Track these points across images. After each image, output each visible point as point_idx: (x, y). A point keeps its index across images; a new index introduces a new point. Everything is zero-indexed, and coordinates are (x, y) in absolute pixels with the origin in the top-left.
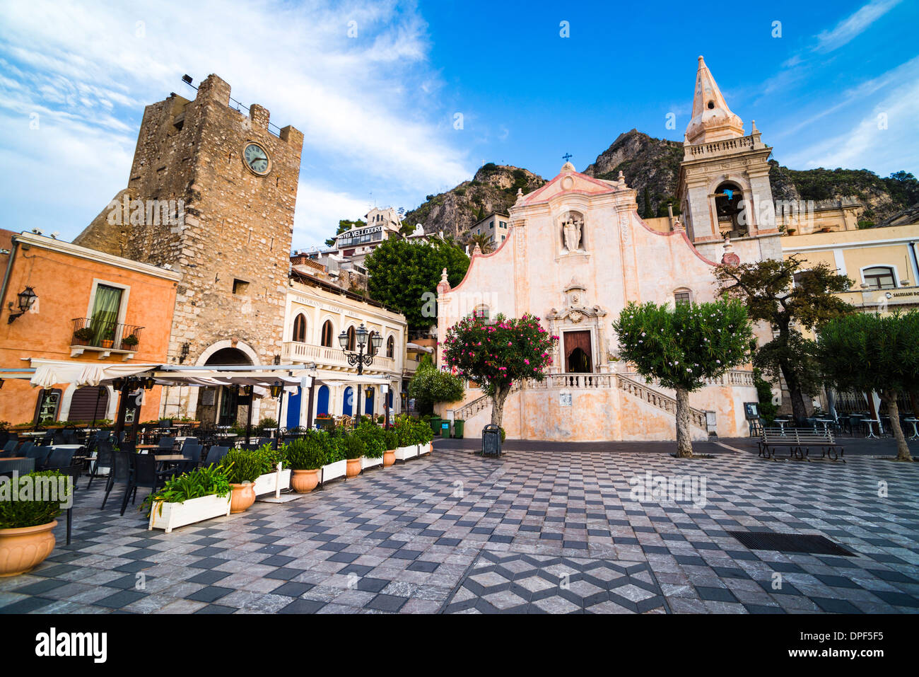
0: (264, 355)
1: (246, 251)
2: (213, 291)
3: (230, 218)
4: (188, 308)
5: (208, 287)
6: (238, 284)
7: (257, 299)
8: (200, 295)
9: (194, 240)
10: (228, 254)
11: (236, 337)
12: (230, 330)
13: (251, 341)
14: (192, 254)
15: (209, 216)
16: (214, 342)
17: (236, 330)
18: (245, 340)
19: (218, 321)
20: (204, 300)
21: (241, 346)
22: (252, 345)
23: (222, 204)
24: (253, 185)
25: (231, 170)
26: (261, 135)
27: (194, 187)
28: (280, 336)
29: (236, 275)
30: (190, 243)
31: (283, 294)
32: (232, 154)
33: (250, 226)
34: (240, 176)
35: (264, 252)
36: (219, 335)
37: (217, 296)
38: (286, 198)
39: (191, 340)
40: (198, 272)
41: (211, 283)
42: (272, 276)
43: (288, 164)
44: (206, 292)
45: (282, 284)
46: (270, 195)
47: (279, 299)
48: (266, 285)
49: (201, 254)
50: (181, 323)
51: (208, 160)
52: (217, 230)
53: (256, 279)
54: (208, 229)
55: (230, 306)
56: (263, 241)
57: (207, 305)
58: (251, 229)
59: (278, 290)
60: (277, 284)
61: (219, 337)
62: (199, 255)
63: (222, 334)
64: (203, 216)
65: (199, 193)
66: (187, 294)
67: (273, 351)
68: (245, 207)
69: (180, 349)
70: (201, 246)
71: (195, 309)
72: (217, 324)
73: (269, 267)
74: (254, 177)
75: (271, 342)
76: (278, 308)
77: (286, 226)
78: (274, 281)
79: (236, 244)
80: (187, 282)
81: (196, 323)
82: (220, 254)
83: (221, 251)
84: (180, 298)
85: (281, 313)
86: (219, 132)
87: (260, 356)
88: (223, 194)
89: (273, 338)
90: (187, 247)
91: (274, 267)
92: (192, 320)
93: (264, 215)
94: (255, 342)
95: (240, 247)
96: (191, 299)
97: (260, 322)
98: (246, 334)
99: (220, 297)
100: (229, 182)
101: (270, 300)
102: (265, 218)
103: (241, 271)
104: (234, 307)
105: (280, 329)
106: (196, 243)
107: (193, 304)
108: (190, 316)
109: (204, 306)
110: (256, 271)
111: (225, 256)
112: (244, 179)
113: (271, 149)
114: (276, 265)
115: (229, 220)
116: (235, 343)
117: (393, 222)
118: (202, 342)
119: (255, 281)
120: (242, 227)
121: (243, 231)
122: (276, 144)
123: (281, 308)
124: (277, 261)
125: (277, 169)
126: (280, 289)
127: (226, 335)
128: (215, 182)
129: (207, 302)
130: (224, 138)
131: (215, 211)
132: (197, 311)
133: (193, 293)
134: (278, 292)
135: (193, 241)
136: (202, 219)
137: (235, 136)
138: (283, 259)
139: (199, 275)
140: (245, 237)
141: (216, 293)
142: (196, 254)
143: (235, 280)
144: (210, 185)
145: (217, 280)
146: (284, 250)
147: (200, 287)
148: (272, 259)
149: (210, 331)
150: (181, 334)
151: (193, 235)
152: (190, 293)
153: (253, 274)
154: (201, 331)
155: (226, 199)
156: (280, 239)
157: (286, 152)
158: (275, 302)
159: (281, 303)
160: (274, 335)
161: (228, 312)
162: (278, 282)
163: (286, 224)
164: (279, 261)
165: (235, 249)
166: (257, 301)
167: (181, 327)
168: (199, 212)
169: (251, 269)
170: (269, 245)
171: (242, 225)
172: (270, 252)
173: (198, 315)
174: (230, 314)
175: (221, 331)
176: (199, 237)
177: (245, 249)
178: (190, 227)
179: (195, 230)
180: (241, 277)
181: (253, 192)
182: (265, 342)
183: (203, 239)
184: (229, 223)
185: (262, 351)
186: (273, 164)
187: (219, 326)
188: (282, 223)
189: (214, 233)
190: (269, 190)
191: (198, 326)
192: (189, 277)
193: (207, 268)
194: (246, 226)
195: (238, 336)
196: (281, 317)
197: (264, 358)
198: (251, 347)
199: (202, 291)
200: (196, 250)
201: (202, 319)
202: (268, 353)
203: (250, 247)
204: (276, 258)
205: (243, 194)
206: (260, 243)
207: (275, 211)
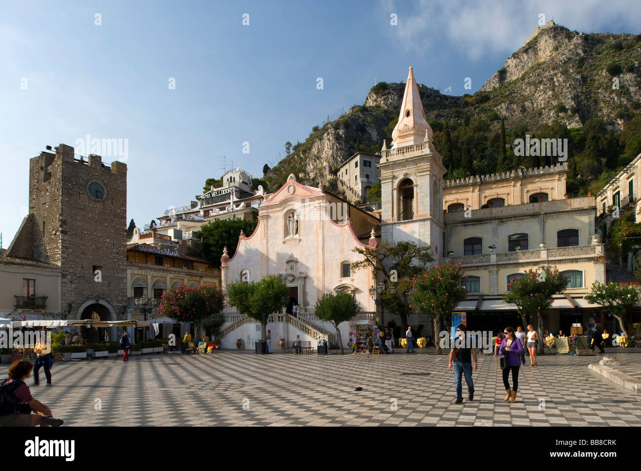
0: (116, 306)
2: (81, 273)
3: (85, 231)
4: (69, 285)
5: (78, 272)
6: (95, 268)
7: (108, 275)
8: (75, 277)
10: (87, 252)
11: (98, 298)
12: (94, 294)
13: (107, 299)
14: (66, 256)
15: (73, 232)
16: (85, 301)
17: (97, 293)
18: (104, 298)
19: (86, 290)
20: (77, 280)
21: (101, 302)
23: (79, 224)
24: (97, 208)
25: (82, 202)
26: (97, 174)
27: (62, 217)
28: (125, 294)
29: (93, 263)
30: (65, 250)
31: (125, 270)
32: (81, 192)
33: (98, 233)
34: (87, 204)
35: (109, 247)
37: (84, 277)
38: (119, 210)
39: (73, 301)
40: (71, 265)
41: (79, 270)
42: (116, 260)
43: (118, 188)
44: (78, 275)
45: (123, 264)
46: (108, 211)
47: (122, 273)
48: (113, 266)
49: (72, 254)
50: (66, 293)
51: (67, 200)
52: (78, 240)
53: (106, 263)
54: (73, 240)
56: (108, 240)
57: (79, 282)
58: (99, 235)
60: (120, 265)
61: (88, 298)
62: (71, 256)
63: (89, 297)
64: (69, 233)
65: (65, 221)
66: (67, 278)
67: (121, 303)
68: (93, 222)
69: (68, 306)
70: (71, 251)
71: (73, 284)
72: (86, 292)
73: (114, 255)
74: (97, 203)
75: (120, 298)
76: (122, 278)
77: (122, 229)
78: (117, 263)
79: (91, 245)
81: (74, 292)
82: (82, 253)
83: (82, 251)
84: (65, 280)
85: (124, 281)
86: (71, 180)
87: (113, 307)
88: (79, 218)
89: (121, 296)
91: (117, 255)
92: (72, 291)
93: (106, 225)
94: (110, 299)
95: (93, 247)
96: (70, 280)
97: (112, 288)
98: (104, 295)
99: (86, 277)
100: (82, 209)
101: (116, 275)
102: (107, 226)
103: (96, 260)
105: (125, 291)
106: (68, 249)
107: (71, 282)
108: (70, 289)
109: (77, 283)
110: (106, 259)
111: (85, 253)
112: (91, 205)
113: (105, 181)
114: (118, 253)
116: (98, 301)
118: (79, 302)
119: (106, 265)
120: (93, 235)
121: (94, 237)
122: (108, 177)
123: (124, 279)
124: (118, 251)
125: (110, 193)
126: (122, 267)
127: (92, 297)
128: (73, 211)
129: (79, 280)
130: (74, 183)
131: (76, 229)
132: (74, 286)
133: (71, 276)
134: (121, 269)
135: (66, 248)
136: (69, 235)
137: (81, 180)
140: (96, 241)
141: (83, 275)
142: (69, 255)
143: (93, 266)
144: (71, 215)
145: (82, 268)
146: (122, 243)
148: (115, 250)
149: (83, 296)
150: (67, 298)
151: (65, 245)
152: (69, 277)
153: (104, 261)
154: (78, 296)
155: (81, 220)
156: (119, 237)
157: (116, 180)
158: (120, 275)
159: (124, 275)
160: (121, 294)
161: (91, 284)
162: (121, 263)
163: (122, 227)
164: (120, 250)
165: (91, 249)
167: (66, 295)
168: (67, 231)
169: (102, 258)
170: (112, 242)
171: (93, 233)
172: (113, 247)
173: (74, 288)
175: (89, 295)
176: (68, 245)
177: (97, 247)
178: (63, 241)
179: (66, 242)
180: (96, 264)
181: (97, 212)
182: (116, 298)
183: (71, 246)
184: (85, 234)
185: (115, 304)
186: (108, 190)
187: (88, 292)
188: (118, 227)
189: (77, 242)
190: (108, 208)
191: (75, 294)
192: (67, 268)
193: (76, 262)
194: (96, 233)
195: (99, 296)
196: (125, 283)
197: (116, 308)
198: (108, 302)
199: (75, 275)
200: (69, 253)
201: (77, 290)
202: (118, 304)
203: (99, 245)
204: (118, 249)
205: (91, 215)
206: (106, 242)
207: (113, 220)
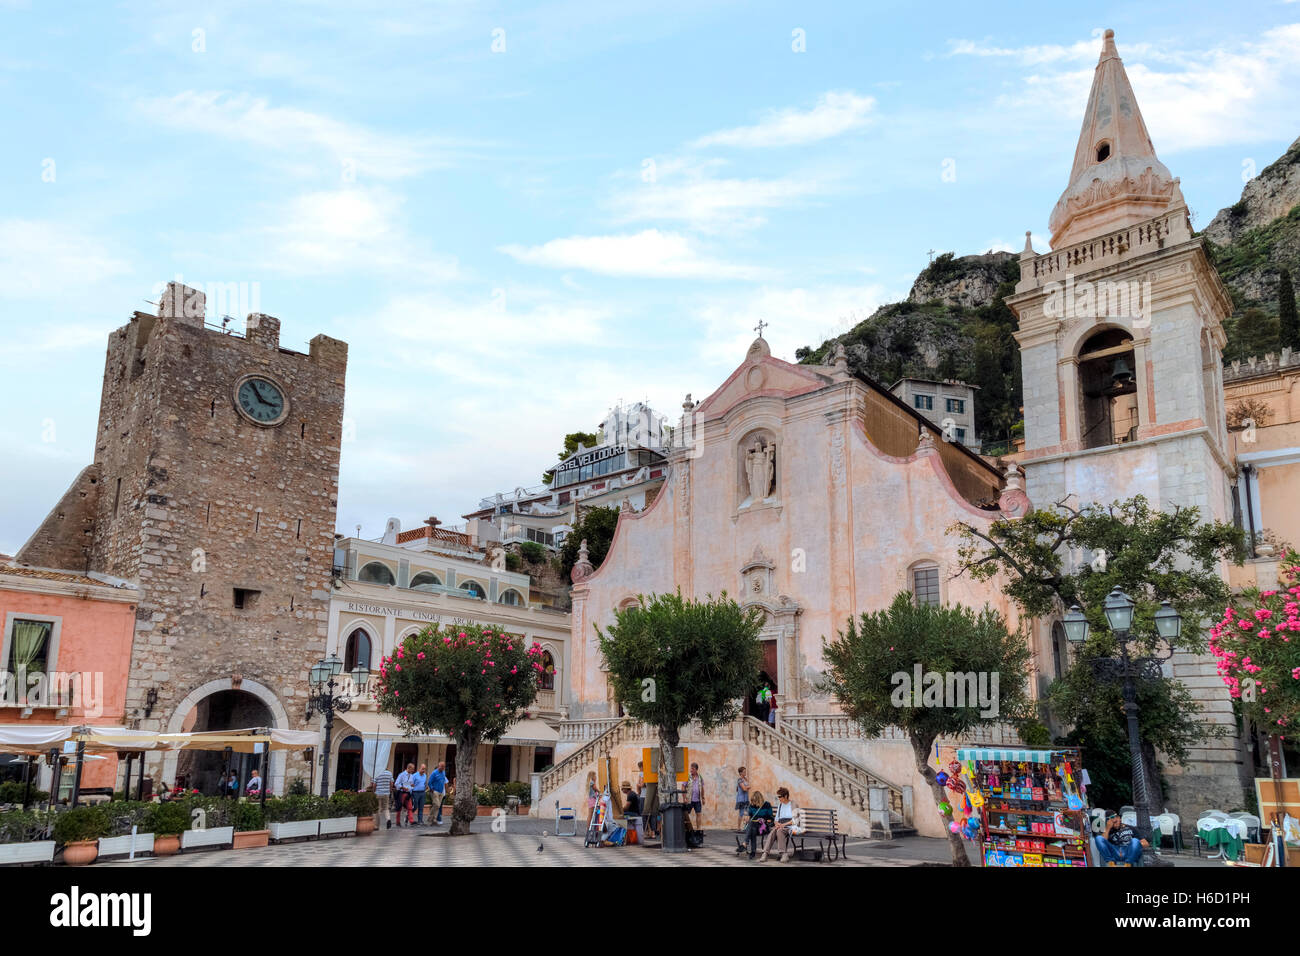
0: (291, 697)
1: (254, 547)
2: (198, 610)
3: (220, 499)
4: (156, 639)
5: (187, 605)
6: (242, 597)
7: (275, 613)
8: (176, 618)
10: (221, 554)
11: (239, 674)
12: (228, 664)
13: (266, 677)
14: (158, 561)
15: (186, 502)
16: (203, 683)
17: (239, 662)
18: (257, 676)
19: (206, 652)
20: (183, 625)
21: (248, 687)
22: (268, 683)
23: (204, 481)
24: (257, 443)
25: (217, 426)
26: (267, 362)
27: (158, 463)
29: (236, 582)
30: (155, 545)
31: (324, 602)
32: (216, 402)
33: (256, 506)
34: (232, 432)
35: (284, 541)
36: (210, 673)
37: (203, 616)
38: (321, 453)
39: (163, 683)
40: (171, 585)
41: (193, 599)
42: (303, 576)
43: (321, 398)
44: (186, 613)
45: (320, 586)
46: (290, 453)
47: (317, 610)
48: (291, 591)
49: (175, 559)
50: (145, 660)
51: (174, 418)
52: (199, 520)
53: (271, 583)
54: (183, 522)
55: (228, 629)
56: (283, 525)
57: (187, 631)
58: (260, 510)
59: (314, 597)
60: (312, 588)
61: (210, 675)
62: (170, 561)
63: (214, 671)
64: (173, 504)
65: (164, 472)
66: (154, 619)
67: (307, 690)
68: (246, 478)
69: (146, 697)
70: (173, 548)
71: (168, 638)
72: (205, 657)
73: (296, 564)
74: (258, 430)
75: (304, 675)
76: (314, 623)
77: (324, 498)
78: (306, 583)
79: (232, 537)
80: (153, 601)
81: (170, 659)
83: (206, 551)
84: (146, 625)
85: (321, 631)
86: (190, 371)
87: (283, 700)
88: (205, 466)
90: (152, 552)
91: (306, 563)
92: (164, 655)
93: (281, 486)
94: (272, 679)
95: (241, 540)
96: (161, 625)
97: (283, 648)
98: (258, 668)
99: (211, 618)
100: (214, 444)
101: (299, 614)
102: (283, 491)
103: (245, 575)
104: (234, 629)
105: (319, 655)
106: (165, 544)
107: (165, 631)
108: (160, 650)
109: (183, 633)
110: (272, 572)
111: (216, 556)
112: (242, 436)
114: (308, 559)
115: (219, 502)
116: (239, 682)
118: (181, 685)
119: (270, 587)
120: (242, 510)
121: (245, 514)
123: (319, 624)
124: (308, 553)
126: (316, 594)
127: (221, 671)
128: (190, 449)
129: (188, 626)
131: (194, 493)
132: (171, 641)
133: (164, 616)
134: (313, 601)
135: (160, 541)
136: (173, 509)
138: (322, 548)
139: (173, 589)
140: (249, 524)
141: (202, 613)
142: (165, 560)
143: (236, 589)
144: (182, 454)
145: (203, 594)
146: (322, 534)
147: (174, 607)
148: (300, 551)
149: (196, 669)
150: (145, 676)
151: (159, 533)
152: (159, 617)
153: (267, 577)
154: (181, 669)
155: (211, 472)
156: (313, 519)
157: (316, 379)
158: (310, 615)
159: (320, 615)
160: (308, 665)
161: (225, 638)
162: (315, 584)
163: (325, 494)
164: (313, 552)
165: (233, 545)
166: (273, 617)
167: (145, 666)
168: (166, 499)
169: (262, 570)
170: (295, 529)
171: (242, 506)
172: (296, 541)
173: (173, 648)
174: (227, 641)
175: (214, 667)
176: (169, 535)
177: (251, 543)
178: (152, 522)
179: (161, 526)
180: (245, 585)
181: (259, 453)
182: (290, 677)
183: (178, 536)
184: (220, 507)
185: (288, 691)
186: (292, 403)
187: (211, 658)
188: (315, 493)
189: (193, 525)
190: (287, 444)
191: (175, 663)
193: (186, 579)
194: (250, 507)
195: (243, 670)
196: (320, 637)
197: (290, 701)
198: (267, 686)
199: (179, 612)
200: (165, 554)
201: (181, 652)
202: (298, 693)
203: (258, 537)
204: (308, 549)
205: (241, 460)
206: (277, 529)
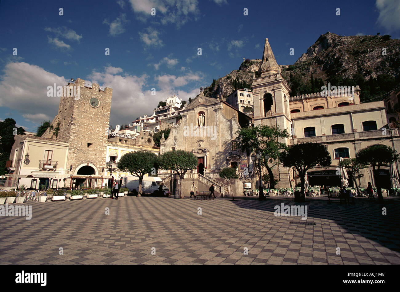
0: (99, 167)
1: (92, 134)
2: (80, 148)
3: (85, 124)
4: (72, 154)
5: (78, 147)
6: (89, 145)
7: (96, 149)
8: (76, 150)
9: (73, 133)
10: (85, 136)
12: (86, 160)
13: (94, 163)
14: (73, 137)
15: (79, 125)
16: (81, 164)
17: (88, 160)
18: (92, 163)
19: (82, 157)
21: (90, 165)
23: (82, 120)
24: (93, 111)
25: (85, 108)
26: (96, 94)
27: (73, 116)
28: (105, 160)
30: (72, 134)
31: (106, 146)
32: (86, 103)
33: (92, 125)
34: (88, 109)
35: (98, 133)
36: (82, 162)
37: (82, 150)
38: (106, 113)
39: (73, 164)
40: (75, 142)
41: (79, 145)
42: (101, 141)
43: (106, 101)
44: (78, 149)
45: (105, 143)
46: (100, 113)
47: (104, 148)
48: (99, 144)
49: (76, 137)
50: (70, 159)
51: (77, 107)
52: (81, 128)
53: (95, 142)
54: (78, 129)
55: (86, 152)
56: (98, 129)
57: (78, 153)
58: (93, 126)
59: (104, 145)
60: (103, 143)
61: (83, 162)
62: (75, 137)
64: (76, 125)
65: (75, 118)
66: (72, 150)
67: (102, 166)
68: (91, 119)
69: (70, 167)
70: (76, 134)
71: (75, 154)
72: (82, 159)
73: (100, 138)
74: (94, 109)
75: (101, 163)
76: (104, 151)
78: (102, 142)
79: (88, 132)
80: (72, 146)
81: (75, 159)
82: (82, 136)
83: (82, 135)
84: (70, 151)
85: (105, 153)
87: (97, 168)
88: (83, 117)
89: (102, 161)
90: (72, 135)
91: (102, 138)
92: (74, 158)
93: (98, 121)
94: (95, 163)
95: (89, 133)
96: (73, 151)
97: (97, 157)
98: (92, 161)
99: (83, 150)
100: (85, 112)
101: (101, 149)
102: (98, 122)
103: (90, 140)
104: (88, 152)
105: (105, 158)
106: (74, 134)
107: (74, 153)
110: (95, 139)
112: (90, 110)
113: (100, 98)
114: (103, 137)
116: (88, 164)
117: (177, 103)
118: (77, 164)
119: (95, 143)
121: (90, 127)
122: (101, 95)
124: (103, 135)
125: (102, 104)
127: (85, 162)
128: (80, 113)
130: (82, 98)
131: (80, 123)
132: (75, 155)
133: (74, 149)
136: (76, 126)
139: (76, 143)
140: (91, 129)
141: (81, 149)
143: (88, 143)
144: (78, 114)
145: (81, 145)
147: (76, 147)
148: (101, 135)
149: (80, 161)
150: (70, 162)
151: (73, 131)
154: (77, 161)
155: (84, 118)
156: (104, 128)
157: (106, 97)
158: (103, 149)
159: (105, 149)
160: (102, 160)
161: (85, 154)
162: (104, 142)
163: (106, 122)
164: (104, 135)
166: (95, 150)
167: (70, 160)
168: (75, 124)
169: (93, 139)
170: (100, 130)
171: (90, 125)
172: (100, 133)
173: (75, 156)
175: (83, 161)
176: (75, 132)
177: (91, 133)
178: (72, 129)
179: (74, 130)
180: (90, 142)
181: (93, 114)
182: (99, 163)
183: (77, 132)
184: (85, 126)
185: (98, 166)
186: (100, 102)
188: (104, 122)
189: (80, 130)
191: (76, 159)
192: (72, 144)
193: (78, 141)
194: (91, 125)
195: (89, 161)
196: (105, 154)
197: (99, 168)
198: (94, 165)
199: (77, 149)
201: (77, 157)
202: (100, 166)
203: (93, 132)
205: (90, 115)
207: (102, 119)
